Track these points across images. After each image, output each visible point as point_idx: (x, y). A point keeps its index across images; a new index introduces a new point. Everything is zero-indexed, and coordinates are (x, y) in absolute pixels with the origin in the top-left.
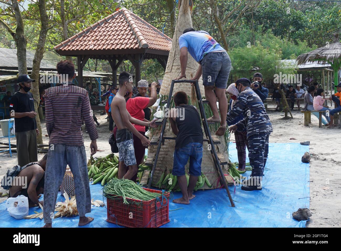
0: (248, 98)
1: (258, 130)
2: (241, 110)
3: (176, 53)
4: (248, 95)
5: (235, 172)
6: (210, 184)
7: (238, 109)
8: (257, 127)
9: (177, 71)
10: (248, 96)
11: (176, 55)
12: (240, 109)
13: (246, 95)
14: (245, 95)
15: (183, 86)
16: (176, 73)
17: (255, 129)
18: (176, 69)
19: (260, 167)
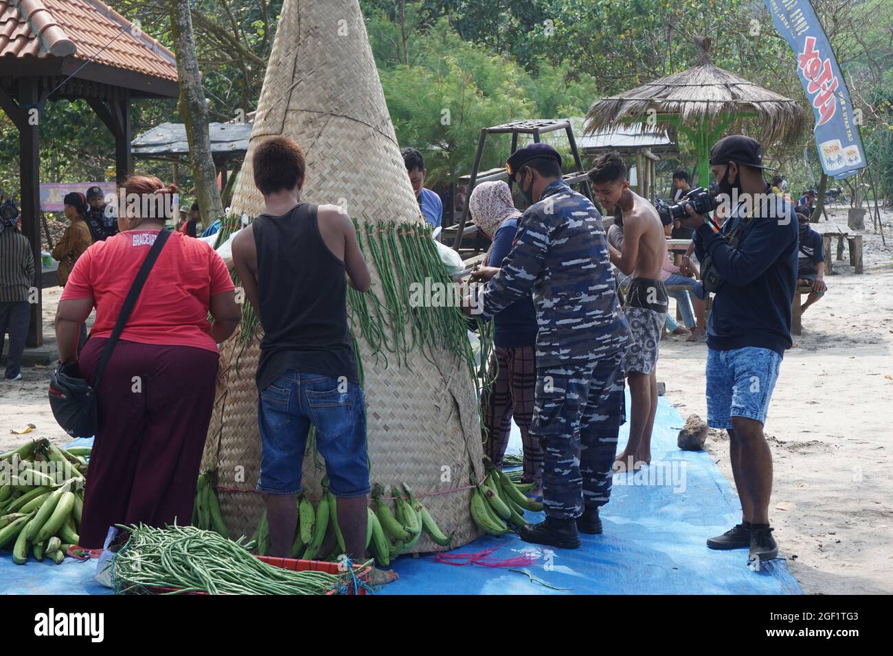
0: (553, 236)
1: (566, 351)
2: (531, 277)
3: (300, 67)
4: (552, 226)
5: (506, 486)
6: (441, 536)
7: (522, 274)
8: (564, 341)
9: (307, 130)
10: (552, 229)
11: (300, 72)
12: (528, 273)
13: (547, 226)
14: (542, 225)
15: (332, 183)
16: (304, 136)
17: (557, 349)
18: (300, 122)
19: (557, 470)
